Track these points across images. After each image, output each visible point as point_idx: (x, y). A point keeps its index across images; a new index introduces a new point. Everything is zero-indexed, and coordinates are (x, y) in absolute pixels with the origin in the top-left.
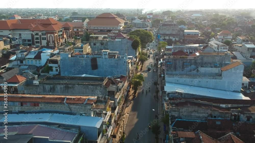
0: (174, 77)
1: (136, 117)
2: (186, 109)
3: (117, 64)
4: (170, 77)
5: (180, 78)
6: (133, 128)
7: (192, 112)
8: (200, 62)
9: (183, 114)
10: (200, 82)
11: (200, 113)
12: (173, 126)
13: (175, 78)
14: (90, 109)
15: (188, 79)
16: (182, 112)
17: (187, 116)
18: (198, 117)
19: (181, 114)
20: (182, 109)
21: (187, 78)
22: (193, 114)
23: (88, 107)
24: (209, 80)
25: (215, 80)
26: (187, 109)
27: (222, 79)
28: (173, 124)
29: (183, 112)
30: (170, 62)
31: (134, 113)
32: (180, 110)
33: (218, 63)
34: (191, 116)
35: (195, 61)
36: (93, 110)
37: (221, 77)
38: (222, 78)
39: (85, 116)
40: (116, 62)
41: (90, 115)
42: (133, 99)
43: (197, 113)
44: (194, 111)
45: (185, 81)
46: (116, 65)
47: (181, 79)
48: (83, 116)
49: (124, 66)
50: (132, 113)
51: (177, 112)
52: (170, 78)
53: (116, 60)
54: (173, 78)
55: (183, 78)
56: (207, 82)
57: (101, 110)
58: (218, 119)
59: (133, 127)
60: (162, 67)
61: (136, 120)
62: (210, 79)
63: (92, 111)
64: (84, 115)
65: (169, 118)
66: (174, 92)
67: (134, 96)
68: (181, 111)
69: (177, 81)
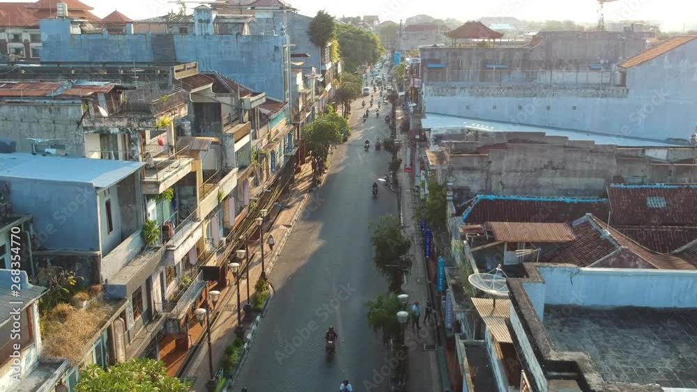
0: (453, 95)
1: (315, 235)
2: (515, 157)
3: (250, 54)
4: (440, 95)
5: (478, 96)
6: (306, 267)
7: (539, 171)
8: (541, 59)
9: (505, 182)
10: (548, 108)
11: (575, 174)
12: (466, 221)
13: (459, 98)
14: (79, 123)
15: (507, 99)
16: (500, 174)
17: (518, 190)
18: (567, 190)
19: (495, 179)
20: (501, 158)
21: (501, 95)
22: (544, 180)
23: (70, 110)
24: (580, 99)
25: (604, 100)
26: (522, 156)
27: (625, 97)
28: (465, 214)
29: (504, 174)
30: (438, 61)
31: (311, 225)
32: (490, 162)
33: (602, 62)
34: (538, 187)
35: (525, 55)
36: (92, 128)
37: (624, 88)
38: (628, 90)
39: (57, 155)
40: (245, 49)
41: (79, 152)
42: (309, 190)
43: (562, 175)
44: (550, 165)
45: (495, 107)
46: (244, 59)
47: (481, 99)
48: (47, 157)
49: (274, 64)
50: (303, 225)
51: (477, 175)
52: (441, 97)
53: (245, 44)
54: (451, 98)
55: (488, 95)
56: (574, 108)
57: (129, 125)
58: (652, 189)
59: (303, 262)
60: (412, 82)
61: (315, 245)
62: (585, 97)
63: (86, 128)
64: (53, 151)
65: (445, 196)
66: (459, 132)
67: (315, 182)
68: (493, 167)
69: (468, 107)
